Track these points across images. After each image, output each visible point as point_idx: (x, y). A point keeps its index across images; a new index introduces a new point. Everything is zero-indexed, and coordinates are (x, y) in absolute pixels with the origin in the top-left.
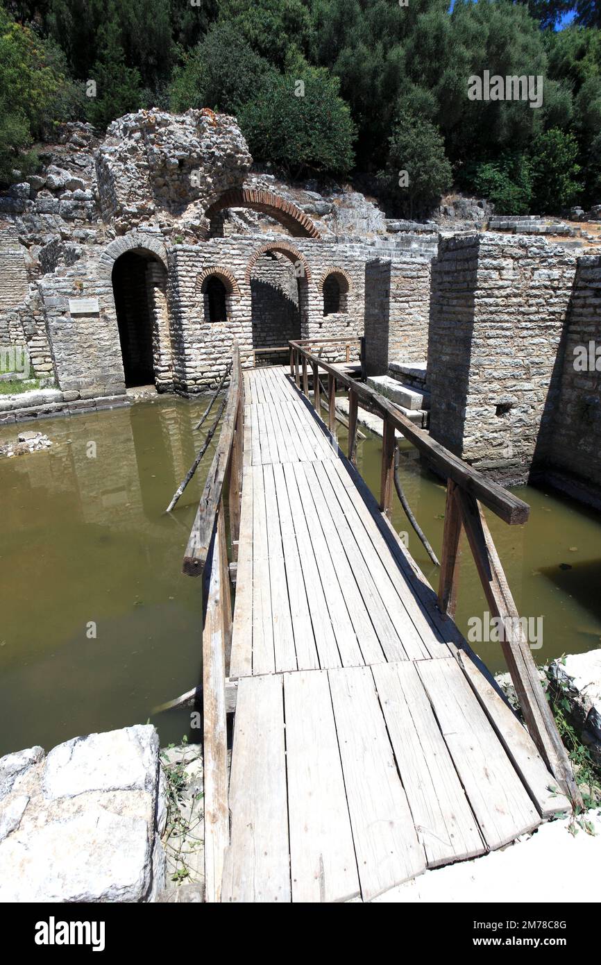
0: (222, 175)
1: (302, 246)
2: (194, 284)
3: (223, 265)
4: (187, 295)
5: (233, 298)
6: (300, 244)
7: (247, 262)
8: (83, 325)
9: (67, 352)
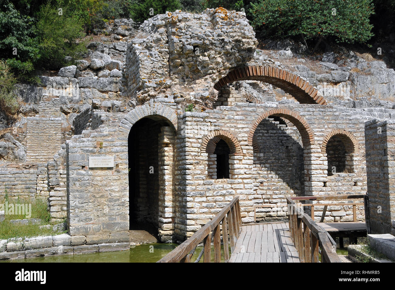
1: (305, 111)
2: (199, 145)
3: (227, 129)
4: (193, 154)
5: (236, 157)
6: (302, 109)
7: (250, 126)
8: (99, 178)
9: (81, 201)
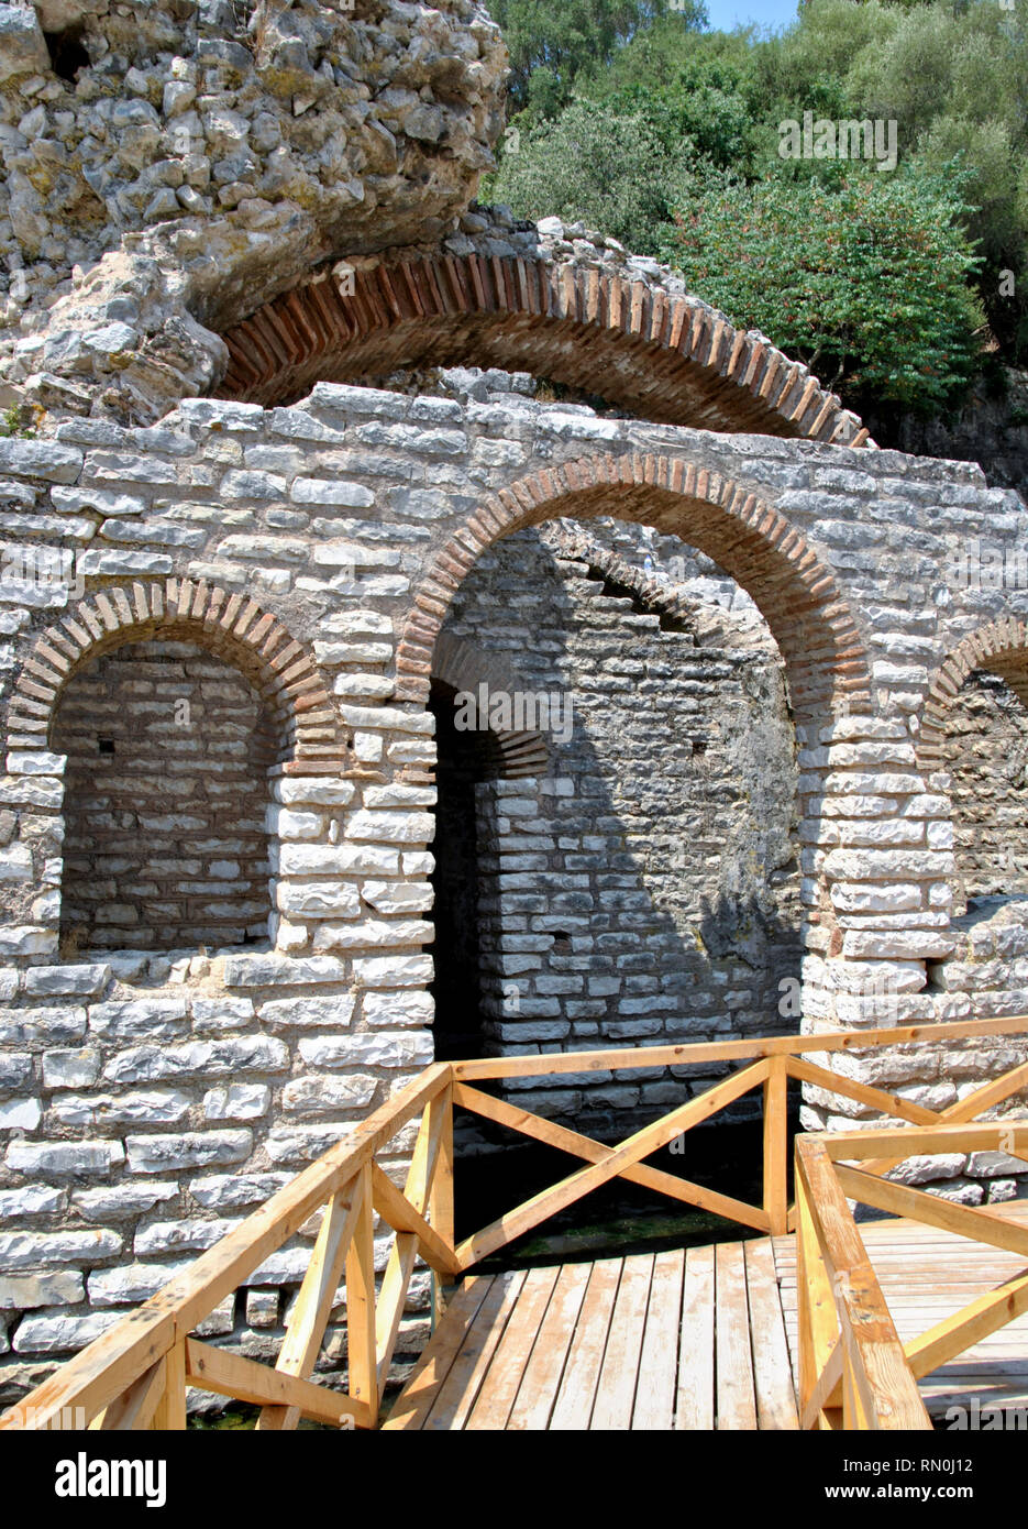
0: (315, 110)
1: (806, 483)
6: (791, 472)
7: (417, 559)
